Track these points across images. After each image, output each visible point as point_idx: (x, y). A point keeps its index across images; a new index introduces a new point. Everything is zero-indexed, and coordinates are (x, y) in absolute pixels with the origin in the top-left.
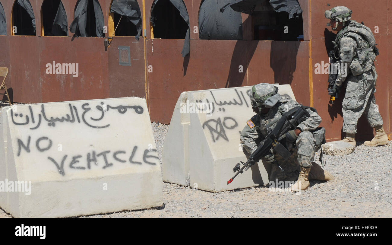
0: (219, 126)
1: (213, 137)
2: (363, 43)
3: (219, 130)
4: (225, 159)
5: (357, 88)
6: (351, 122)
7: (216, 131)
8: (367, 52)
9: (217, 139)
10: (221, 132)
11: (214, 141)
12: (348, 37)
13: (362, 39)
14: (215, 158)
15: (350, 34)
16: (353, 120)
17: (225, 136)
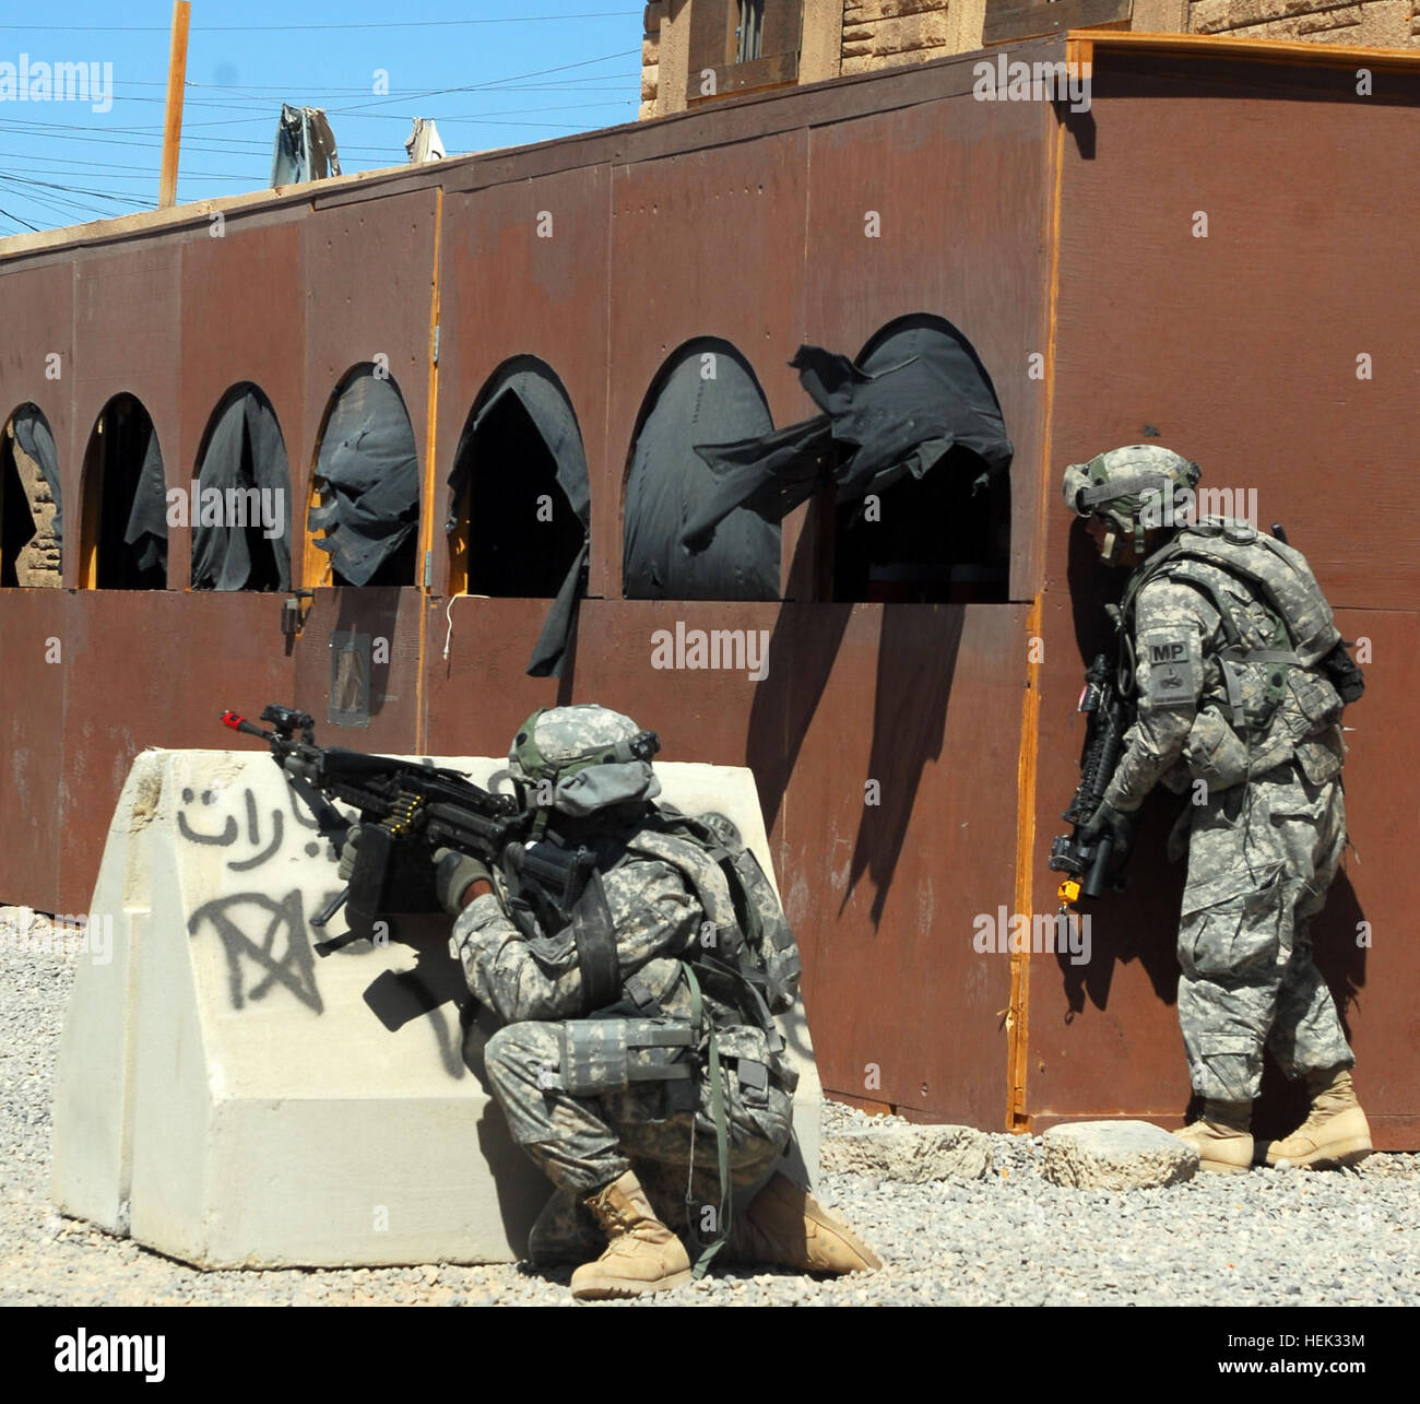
0: (283, 931)
1: (236, 981)
2: (1254, 621)
3: (279, 950)
4: (279, 1103)
5: (1231, 860)
6: (1220, 1042)
7: (260, 954)
8: (1275, 670)
9: (259, 993)
10: (287, 960)
11: (238, 1003)
12: (1176, 580)
13: (1247, 597)
14: (220, 1087)
15: (1184, 567)
16: (1230, 1034)
17: (304, 987)
